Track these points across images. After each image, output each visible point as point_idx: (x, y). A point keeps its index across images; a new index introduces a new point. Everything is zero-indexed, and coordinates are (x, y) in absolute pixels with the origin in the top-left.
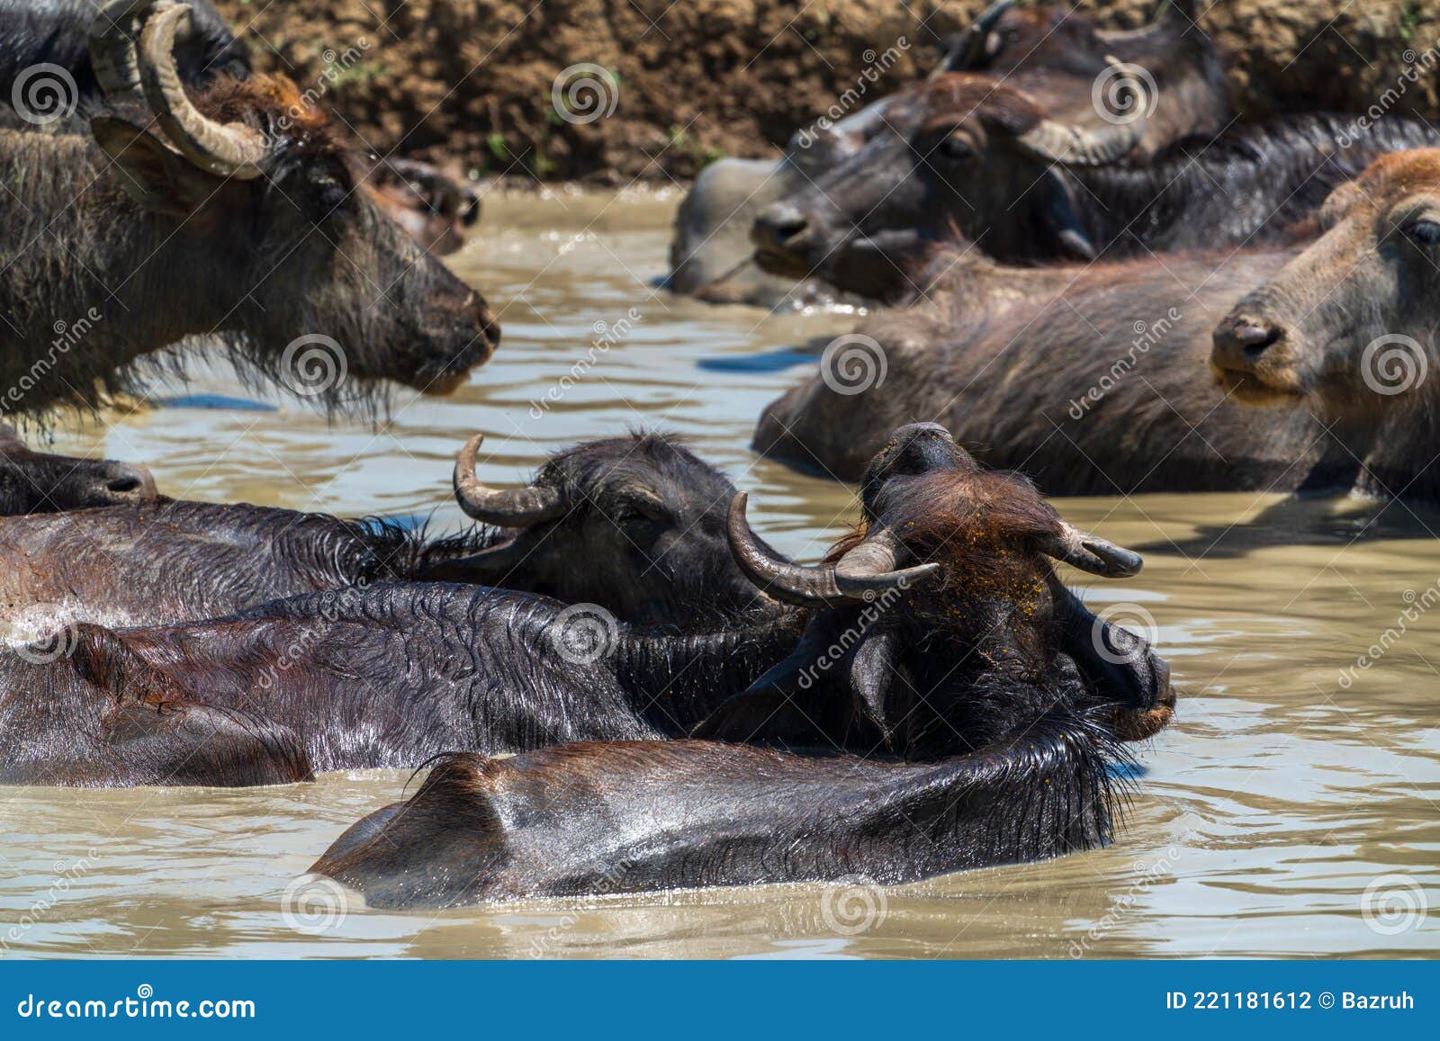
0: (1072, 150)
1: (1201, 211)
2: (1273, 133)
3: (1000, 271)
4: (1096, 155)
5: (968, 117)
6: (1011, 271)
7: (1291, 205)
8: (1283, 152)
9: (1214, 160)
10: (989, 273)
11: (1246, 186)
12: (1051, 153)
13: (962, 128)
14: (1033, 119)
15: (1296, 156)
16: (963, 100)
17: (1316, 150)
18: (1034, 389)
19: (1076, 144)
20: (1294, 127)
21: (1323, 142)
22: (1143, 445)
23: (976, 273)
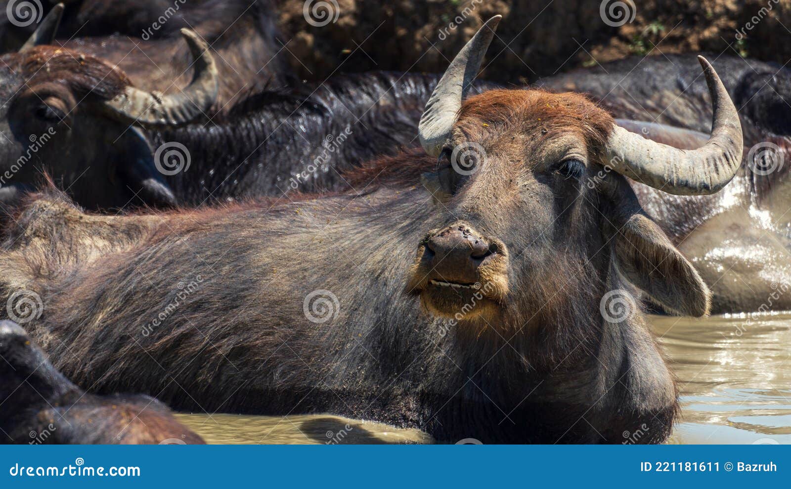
0: (153, 111)
1: (274, 160)
2: (338, 90)
3: (89, 218)
4: (175, 116)
5: (58, 85)
6: (98, 218)
7: (354, 154)
8: (348, 106)
9: (286, 114)
10: (78, 221)
11: (315, 137)
12: (135, 115)
13: (55, 95)
14: (118, 85)
15: (359, 111)
16: (54, 69)
17: (378, 104)
18: (118, 331)
19: (157, 106)
20: (357, 84)
21: (384, 99)
22: (217, 377)
23: (67, 221)
